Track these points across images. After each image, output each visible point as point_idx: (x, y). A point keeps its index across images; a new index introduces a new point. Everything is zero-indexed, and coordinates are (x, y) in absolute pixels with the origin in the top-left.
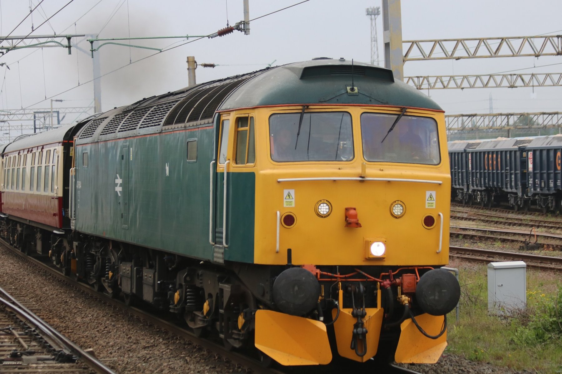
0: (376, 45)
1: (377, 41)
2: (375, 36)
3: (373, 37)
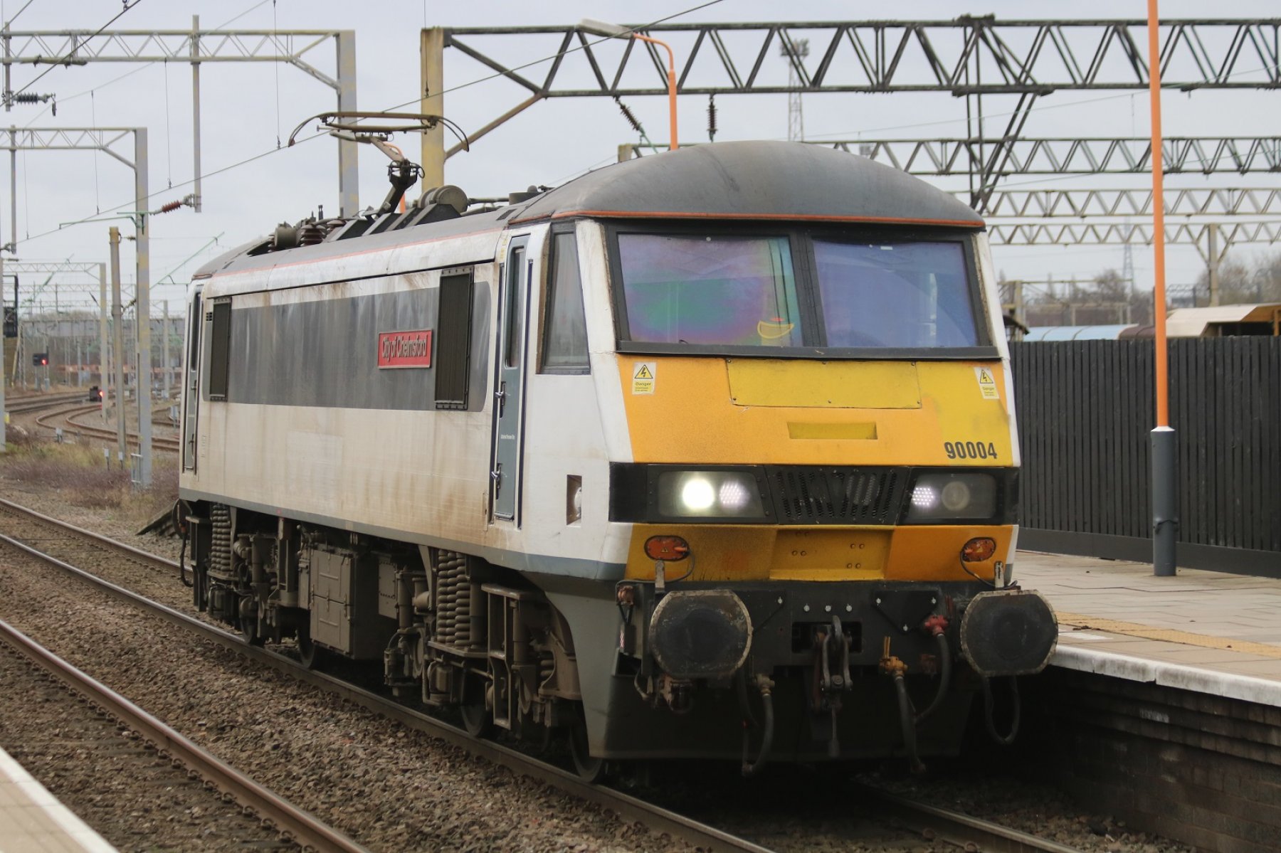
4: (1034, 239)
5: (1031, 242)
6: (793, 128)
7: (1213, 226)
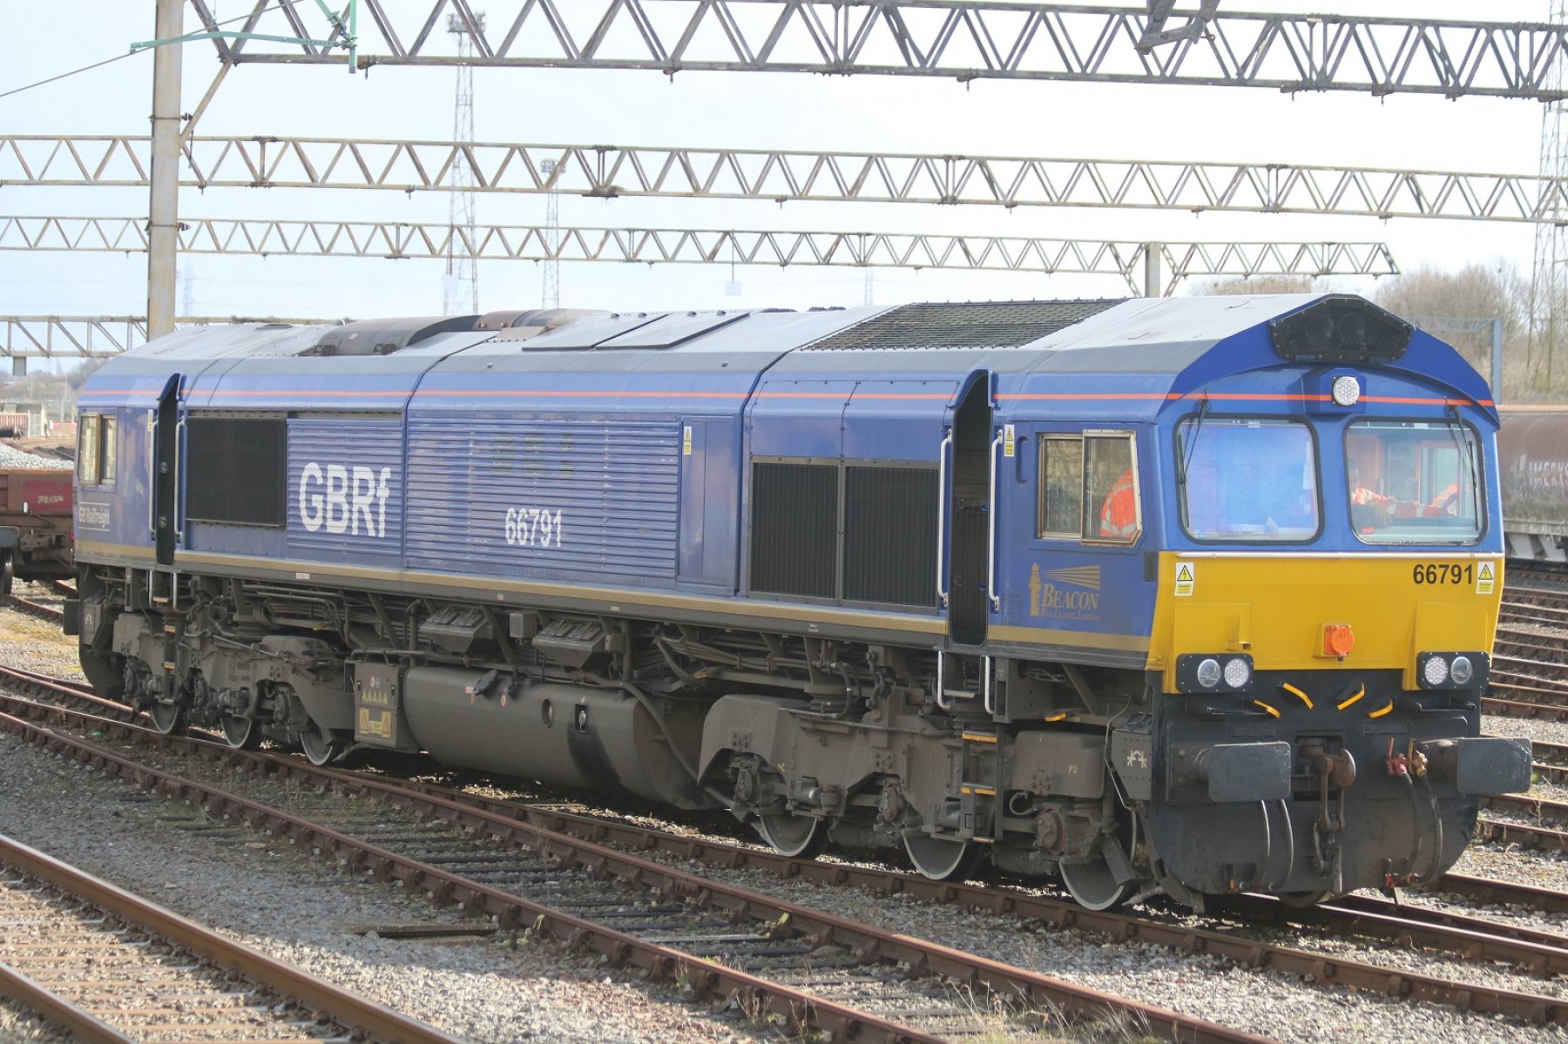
0: (468, 115)
1: (471, 105)
2: (468, 93)
3: (461, 92)
5: (862, 262)
6: (460, 127)
7: (1155, 243)
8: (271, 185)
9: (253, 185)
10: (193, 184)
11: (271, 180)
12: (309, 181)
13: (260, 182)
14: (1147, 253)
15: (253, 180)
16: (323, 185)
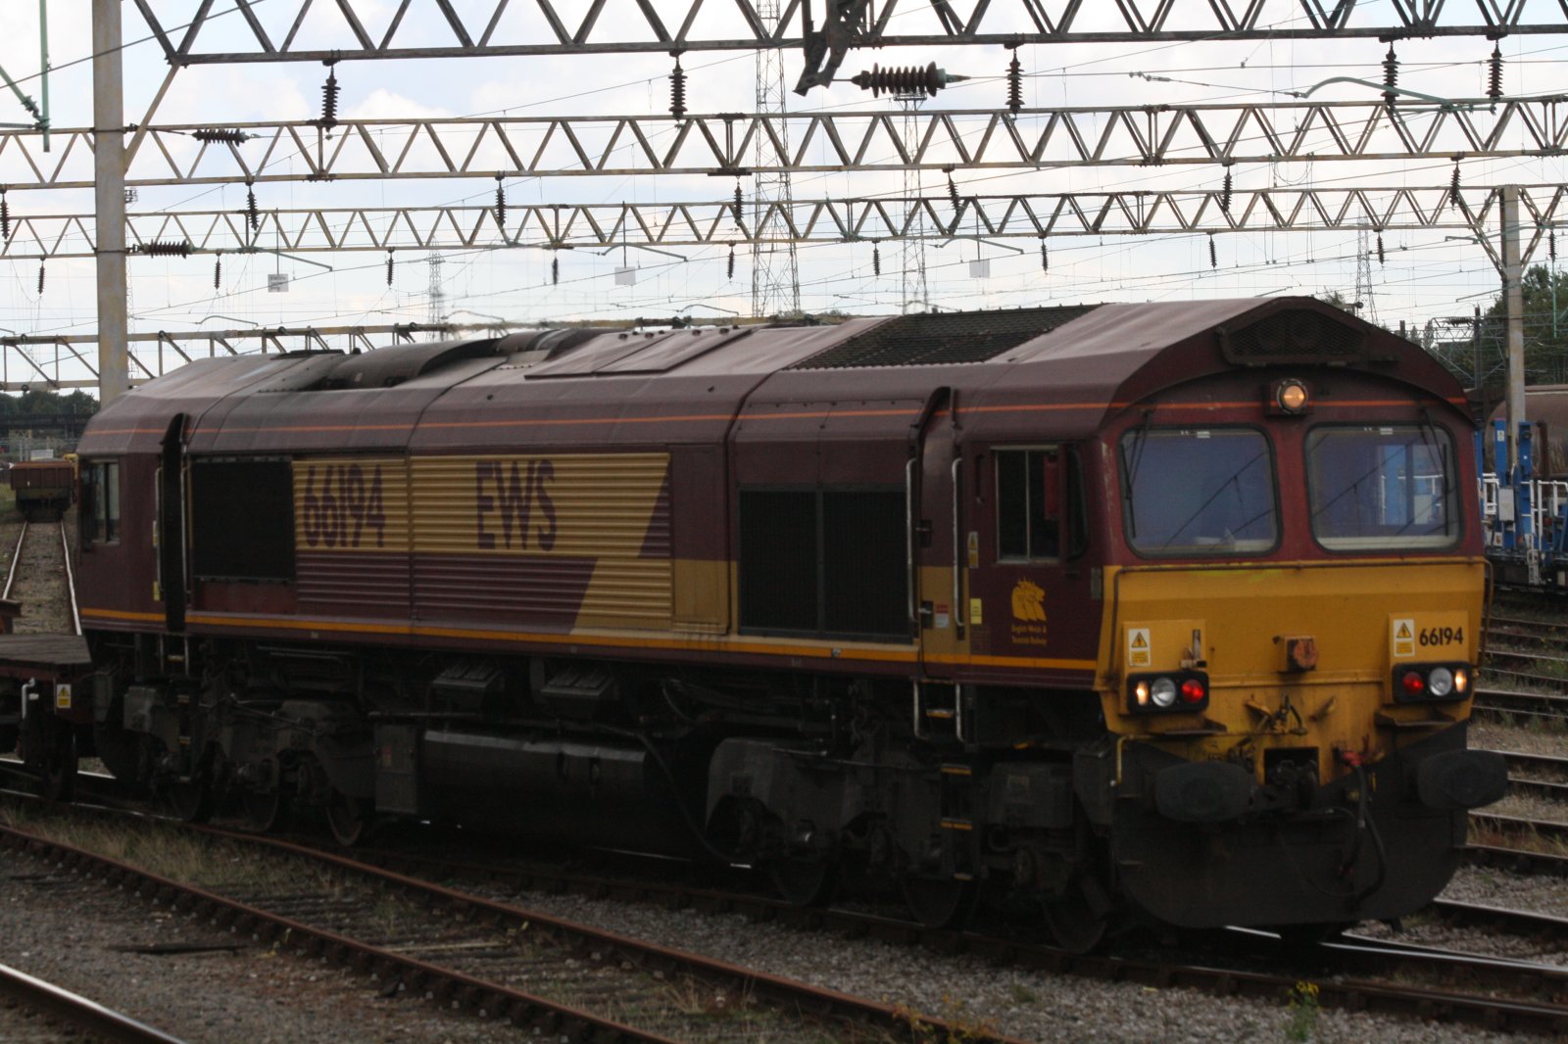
4: (1146, 224)
5: (1140, 228)
7: (1511, 186)
8: (332, 177)
9: (310, 178)
10: (238, 180)
11: (331, 172)
12: (378, 171)
13: (320, 175)
14: (1502, 198)
15: (310, 172)
16: (395, 175)
